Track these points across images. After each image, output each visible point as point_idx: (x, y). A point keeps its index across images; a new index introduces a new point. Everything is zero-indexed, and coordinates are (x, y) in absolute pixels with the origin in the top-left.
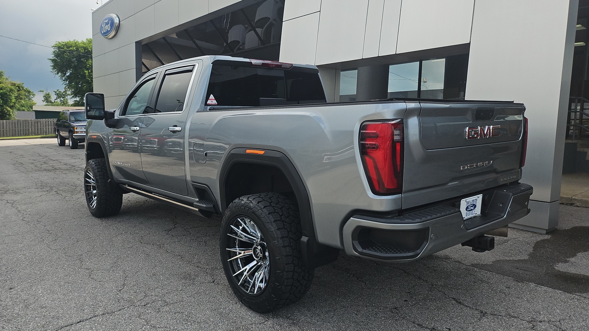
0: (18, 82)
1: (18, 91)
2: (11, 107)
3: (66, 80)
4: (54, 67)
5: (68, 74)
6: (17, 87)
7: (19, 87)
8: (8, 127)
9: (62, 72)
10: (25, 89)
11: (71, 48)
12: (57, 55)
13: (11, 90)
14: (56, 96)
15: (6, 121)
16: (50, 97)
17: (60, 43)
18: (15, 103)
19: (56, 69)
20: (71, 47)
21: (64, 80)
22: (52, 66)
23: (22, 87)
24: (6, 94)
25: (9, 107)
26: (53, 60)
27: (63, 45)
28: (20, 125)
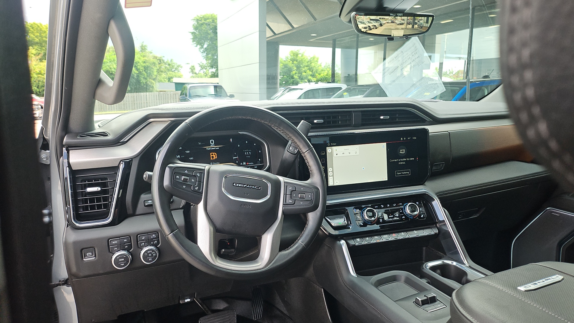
0: (159, 55)
1: (159, 64)
2: (154, 79)
3: (204, 52)
4: (194, 39)
5: (205, 46)
6: (158, 60)
7: (160, 60)
8: (150, 99)
9: (200, 44)
10: (165, 61)
11: (208, 21)
12: (196, 28)
13: (154, 64)
14: (200, 68)
15: (149, 94)
16: (194, 69)
17: (198, 16)
18: (156, 76)
19: (195, 41)
20: (208, 19)
21: (202, 53)
22: (192, 39)
23: (163, 60)
24: (148, 67)
25: (152, 80)
26: (192, 33)
27: (201, 17)
28: (161, 97)
